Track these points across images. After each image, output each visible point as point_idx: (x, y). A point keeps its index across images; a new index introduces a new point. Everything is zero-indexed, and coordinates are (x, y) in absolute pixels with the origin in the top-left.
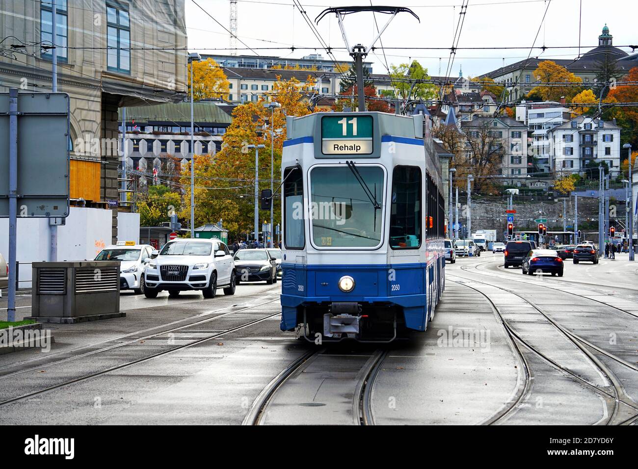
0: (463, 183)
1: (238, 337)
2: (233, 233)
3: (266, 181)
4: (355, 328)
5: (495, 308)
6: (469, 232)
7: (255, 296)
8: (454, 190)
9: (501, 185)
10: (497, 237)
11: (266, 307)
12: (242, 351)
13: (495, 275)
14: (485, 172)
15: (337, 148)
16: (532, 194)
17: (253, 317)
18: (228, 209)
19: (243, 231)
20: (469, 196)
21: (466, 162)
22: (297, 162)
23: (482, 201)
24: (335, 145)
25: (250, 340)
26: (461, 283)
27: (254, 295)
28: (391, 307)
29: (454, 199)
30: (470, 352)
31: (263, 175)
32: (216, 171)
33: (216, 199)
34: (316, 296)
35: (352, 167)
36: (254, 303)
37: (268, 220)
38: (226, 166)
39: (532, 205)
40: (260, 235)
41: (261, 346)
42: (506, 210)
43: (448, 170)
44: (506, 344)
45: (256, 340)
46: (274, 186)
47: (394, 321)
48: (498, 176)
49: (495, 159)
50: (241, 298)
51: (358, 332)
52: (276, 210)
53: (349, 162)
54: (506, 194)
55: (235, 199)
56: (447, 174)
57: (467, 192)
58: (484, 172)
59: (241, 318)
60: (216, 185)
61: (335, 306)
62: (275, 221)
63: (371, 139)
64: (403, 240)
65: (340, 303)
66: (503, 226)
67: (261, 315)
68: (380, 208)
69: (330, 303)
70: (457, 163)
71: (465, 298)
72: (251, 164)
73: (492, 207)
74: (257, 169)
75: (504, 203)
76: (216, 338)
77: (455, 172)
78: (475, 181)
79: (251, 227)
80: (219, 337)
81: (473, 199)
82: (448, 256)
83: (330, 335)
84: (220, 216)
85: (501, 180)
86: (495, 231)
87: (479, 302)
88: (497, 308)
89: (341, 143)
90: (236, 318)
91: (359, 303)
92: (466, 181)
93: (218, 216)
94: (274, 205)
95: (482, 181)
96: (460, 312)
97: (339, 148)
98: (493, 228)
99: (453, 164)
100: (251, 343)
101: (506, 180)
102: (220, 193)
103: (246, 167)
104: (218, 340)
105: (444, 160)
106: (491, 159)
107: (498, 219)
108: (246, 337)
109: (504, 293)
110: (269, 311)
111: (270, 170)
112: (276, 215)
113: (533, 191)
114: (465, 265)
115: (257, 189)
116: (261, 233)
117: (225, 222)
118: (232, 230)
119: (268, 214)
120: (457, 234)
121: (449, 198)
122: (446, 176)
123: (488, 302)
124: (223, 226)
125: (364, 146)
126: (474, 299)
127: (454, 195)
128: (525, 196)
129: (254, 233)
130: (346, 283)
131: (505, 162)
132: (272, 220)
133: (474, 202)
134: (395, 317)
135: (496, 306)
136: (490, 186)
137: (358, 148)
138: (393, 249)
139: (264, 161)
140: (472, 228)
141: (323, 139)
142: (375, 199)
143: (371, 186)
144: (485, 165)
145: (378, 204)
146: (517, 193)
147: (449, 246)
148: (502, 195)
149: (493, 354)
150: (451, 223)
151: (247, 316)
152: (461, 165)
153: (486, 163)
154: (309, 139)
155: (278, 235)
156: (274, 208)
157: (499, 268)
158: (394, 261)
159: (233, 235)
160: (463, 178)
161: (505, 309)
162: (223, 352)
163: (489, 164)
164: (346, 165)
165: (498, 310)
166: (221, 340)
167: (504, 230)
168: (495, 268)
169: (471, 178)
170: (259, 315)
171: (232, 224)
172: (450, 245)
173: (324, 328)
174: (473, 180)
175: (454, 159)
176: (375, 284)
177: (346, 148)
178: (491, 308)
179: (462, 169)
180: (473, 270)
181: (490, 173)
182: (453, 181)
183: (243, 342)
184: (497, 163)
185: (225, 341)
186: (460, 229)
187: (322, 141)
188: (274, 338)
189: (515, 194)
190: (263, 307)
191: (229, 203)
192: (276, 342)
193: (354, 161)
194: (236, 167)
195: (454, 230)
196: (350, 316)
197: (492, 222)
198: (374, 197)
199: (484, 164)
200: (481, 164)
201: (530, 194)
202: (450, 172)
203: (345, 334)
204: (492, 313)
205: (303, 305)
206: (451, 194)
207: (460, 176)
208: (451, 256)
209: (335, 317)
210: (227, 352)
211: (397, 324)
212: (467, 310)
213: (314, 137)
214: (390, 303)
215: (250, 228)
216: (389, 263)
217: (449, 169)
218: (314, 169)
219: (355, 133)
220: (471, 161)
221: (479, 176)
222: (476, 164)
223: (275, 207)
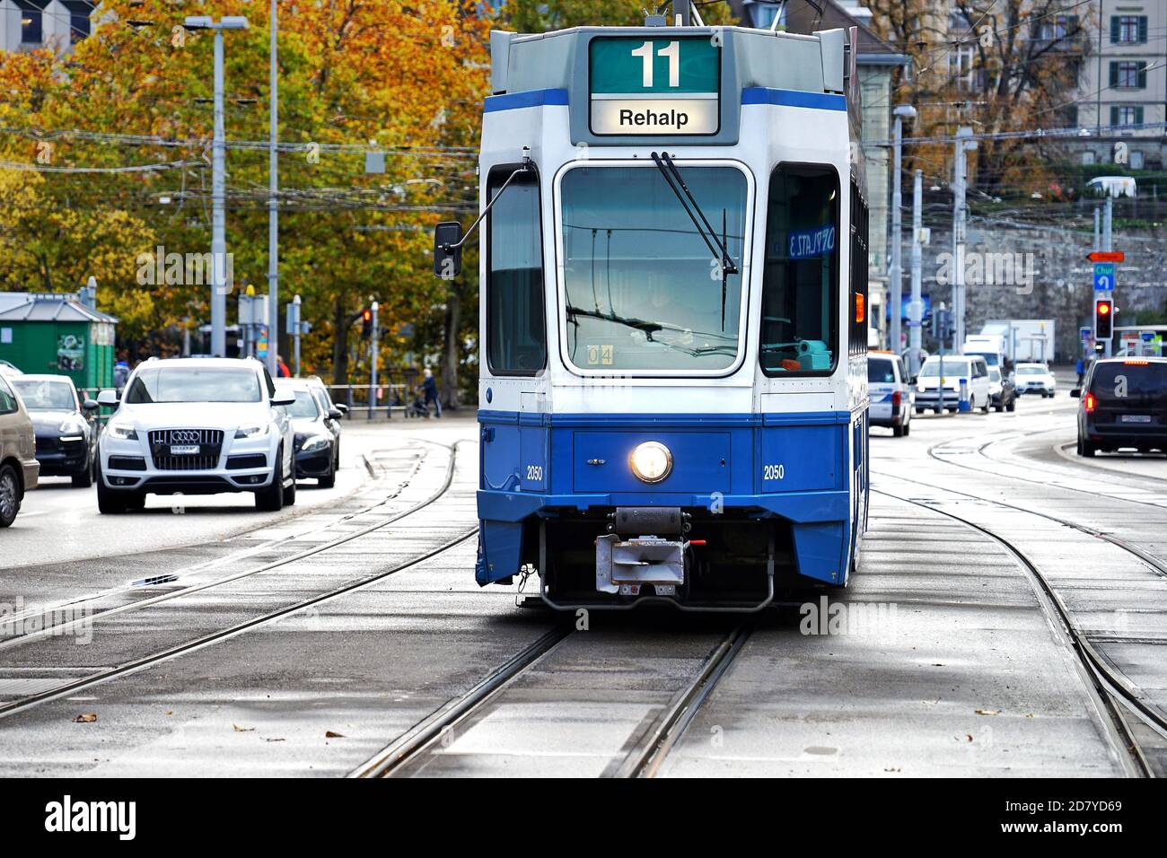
0: (940, 157)
1: (149, 692)
2: (136, 326)
3: (254, 146)
4: (676, 571)
5: (1049, 594)
6: (959, 326)
7: (209, 550)
8: (907, 181)
9: (1074, 163)
10: (1056, 345)
11: (250, 586)
12: (163, 740)
13: (1050, 478)
14: (1018, 118)
15: (629, 118)
17: (204, 620)
18: (116, 244)
19: (170, 321)
20: (960, 201)
21: (952, 82)
22: (525, 153)
23: (1007, 221)
24: (622, 112)
25: (192, 702)
26: (926, 504)
27: (208, 545)
28: (762, 519)
29: (907, 215)
30: (959, 745)
31: (241, 124)
32: (73, 107)
33: (74, 206)
34: (575, 492)
35: (666, 168)
36: (210, 574)
37: (261, 284)
38: (109, 92)
40: (229, 334)
41: (230, 724)
42: (1089, 251)
43: (886, 113)
44: (1084, 716)
45: (214, 702)
46: (280, 163)
47: (768, 558)
48: (1061, 132)
49: (1054, 74)
50: (164, 557)
51: (681, 581)
52: (287, 249)
53: (660, 156)
54: (1091, 194)
55: (139, 207)
56: (886, 125)
57: (952, 187)
58: (1014, 117)
59: (162, 624)
60: (75, 158)
61: (624, 517)
62: (283, 286)
63: (715, 95)
64: (791, 352)
65: (636, 510)
66: (1079, 307)
67: (232, 616)
68: (735, 272)
69: (613, 509)
70: (920, 88)
71: (941, 557)
72: (199, 88)
73: (1040, 242)
74: (219, 105)
75: (1081, 228)
76: (73, 695)
77: (912, 119)
78: (982, 149)
79: (199, 305)
80: (79, 693)
81: (975, 213)
82: (885, 410)
83: (612, 589)
84: (87, 267)
85: (1073, 147)
86: (1048, 326)
87: (992, 571)
88: (1055, 592)
89: (638, 108)
90: (143, 625)
91: (683, 509)
92: (950, 149)
93: (81, 267)
94: (281, 232)
95: (1004, 149)
96: (923, 604)
97: (633, 118)
98: (1042, 314)
99: (905, 89)
100: (198, 712)
101: (1091, 146)
102: (86, 187)
103: (179, 94)
104: (78, 703)
105: (875, 79)
106: (1041, 74)
107: (1060, 283)
108: (178, 691)
109: (1078, 542)
110: (259, 600)
111: (267, 106)
112: (286, 267)
114: (944, 444)
115: (219, 173)
116: (235, 328)
117: (106, 290)
118: (131, 317)
119: (259, 261)
120: (917, 335)
121: (890, 209)
122: (879, 132)
123: (1023, 570)
124: (99, 304)
125: (697, 113)
126: (973, 559)
127: (908, 198)
128: (1157, 204)
129: (208, 328)
130: (650, 459)
131: (1088, 82)
132: (274, 285)
133: (977, 224)
134: (771, 549)
135: (1049, 583)
136: (1035, 167)
137: (682, 119)
138: (768, 375)
139: (245, 76)
140: (968, 315)
141: (594, 96)
142: (724, 248)
143: (714, 217)
144: (1017, 94)
145: (731, 263)
146: (1130, 193)
147: (889, 377)
148: (1075, 198)
149: (1038, 751)
150: (897, 297)
151: (185, 620)
152: (932, 94)
153: (1020, 88)
154: (557, 96)
155: (293, 337)
156: (280, 241)
157: (1062, 453)
158: (771, 406)
159: (135, 335)
160: (939, 139)
161: (1084, 595)
162: (97, 746)
163: (1033, 91)
164: (652, 163)
165: (1059, 597)
166: (88, 702)
167: (1080, 321)
168: (1047, 454)
169: (966, 140)
170: (227, 615)
171: (130, 296)
172: (892, 372)
173: (598, 572)
174: (974, 146)
175: (911, 73)
176: (723, 463)
177: (652, 118)
178: (1033, 593)
179: (937, 110)
180: (974, 460)
181: (1036, 120)
182: (905, 150)
183: (169, 708)
184: (1060, 88)
185: (100, 708)
186: (927, 317)
187: (590, 100)
188: (278, 696)
189: (1123, 195)
190: (241, 587)
191: (119, 222)
192: (283, 710)
193: (671, 151)
194: (144, 97)
195: (904, 320)
196: (663, 542)
197: (1040, 294)
198: (722, 243)
199: (1014, 89)
200: (1003, 91)
202: (893, 117)
203: (648, 588)
204: (1036, 609)
205: (540, 515)
206: (898, 195)
207: (928, 132)
208: (896, 410)
209: (624, 544)
210: (112, 744)
211: (776, 567)
212: (948, 597)
213: (571, 90)
214: (759, 510)
215: (195, 312)
216: (758, 411)
217: (892, 107)
218: (570, 171)
219: (674, 79)
220: (970, 78)
221: (996, 132)
222: (986, 91)
223: (285, 237)
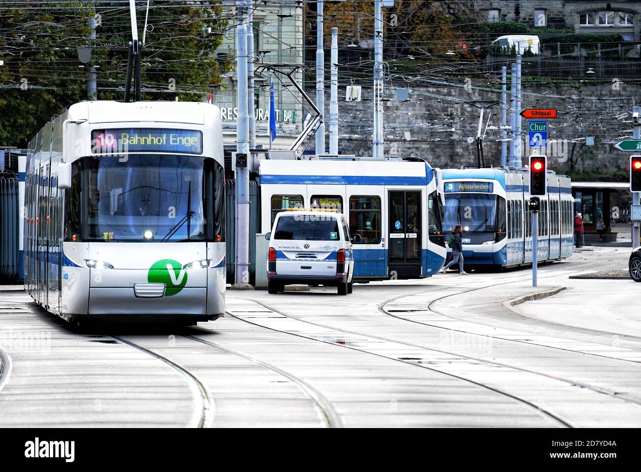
9: (480, 21)
16: (584, 53)
39: (586, 90)
54: (497, 52)
73: (448, 98)
75: (489, 86)
85: (479, 5)
101: (496, 3)
113: (588, 41)
128: (562, 61)
133: (395, 82)
136: (442, 25)
146: (535, 50)
148: (483, 55)
189: (528, 53)
197: (448, 151)
201: (579, 52)
